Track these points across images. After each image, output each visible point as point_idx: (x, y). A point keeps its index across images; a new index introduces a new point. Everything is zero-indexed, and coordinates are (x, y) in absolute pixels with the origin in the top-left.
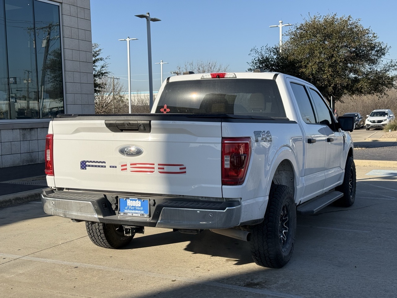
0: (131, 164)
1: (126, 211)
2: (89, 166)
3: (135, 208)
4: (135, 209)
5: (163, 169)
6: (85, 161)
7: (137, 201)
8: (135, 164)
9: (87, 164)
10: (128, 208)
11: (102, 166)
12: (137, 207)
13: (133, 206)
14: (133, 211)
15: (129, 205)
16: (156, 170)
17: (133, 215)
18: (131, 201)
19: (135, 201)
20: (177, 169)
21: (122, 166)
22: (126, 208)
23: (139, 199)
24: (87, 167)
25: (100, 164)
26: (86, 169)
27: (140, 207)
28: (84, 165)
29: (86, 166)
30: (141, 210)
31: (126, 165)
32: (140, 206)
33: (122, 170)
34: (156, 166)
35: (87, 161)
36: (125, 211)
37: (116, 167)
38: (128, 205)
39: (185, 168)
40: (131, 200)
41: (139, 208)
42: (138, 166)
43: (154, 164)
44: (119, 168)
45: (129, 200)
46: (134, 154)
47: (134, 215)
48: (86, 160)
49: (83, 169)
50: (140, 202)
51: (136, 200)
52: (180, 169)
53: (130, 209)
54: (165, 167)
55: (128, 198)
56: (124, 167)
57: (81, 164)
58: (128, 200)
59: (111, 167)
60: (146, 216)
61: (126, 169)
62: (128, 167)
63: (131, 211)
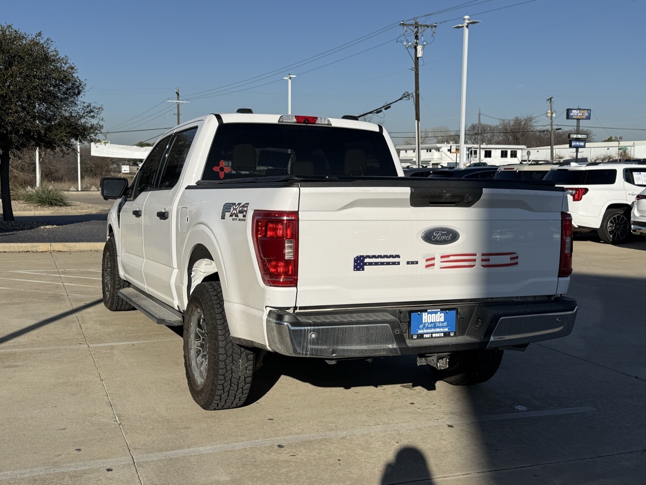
0: (442, 257)
1: (421, 331)
2: (370, 264)
3: (434, 325)
4: (435, 327)
5: (488, 260)
6: (362, 256)
7: (439, 313)
8: (448, 256)
9: (367, 260)
10: (424, 326)
11: (394, 263)
12: (438, 322)
13: (431, 323)
14: (433, 330)
15: (426, 322)
16: (478, 263)
17: (432, 335)
18: (429, 315)
19: (435, 315)
20: (506, 259)
21: (427, 260)
22: (421, 326)
23: (442, 310)
24: (365, 267)
25: (391, 260)
26: (363, 270)
27: (442, 322)
28: (360, 263)
29: (365, 264)
30: (444, 327)
31: (434, 259)
32: (443, 320)
33: (427, 266)
34: (478, 258)
35: (366, 256)
36: (419, 331)
37: (417, 263)
38: (424, 322)
39: (517, 258)
40: (429, 313)
41: (441, 325)
42: (451, 258)
43: (475, 255)
44: (422, 263)
45: (426, 313)
46: (448, 241)
47: (434, 335)
48: (365, 254)
49: (358, 270)
50: (443, 314)
51: (436, 313)
52: (512, 259)
53: (427, 328)
54: (491, 257)
55: (425, 311)
56: (430, 262)
57: (355, 261)
58: (424, 314)
59: (408, 263)
60: (452, 334)
61: (433, 265)
62: (437, 261)
63: (429, 331)
